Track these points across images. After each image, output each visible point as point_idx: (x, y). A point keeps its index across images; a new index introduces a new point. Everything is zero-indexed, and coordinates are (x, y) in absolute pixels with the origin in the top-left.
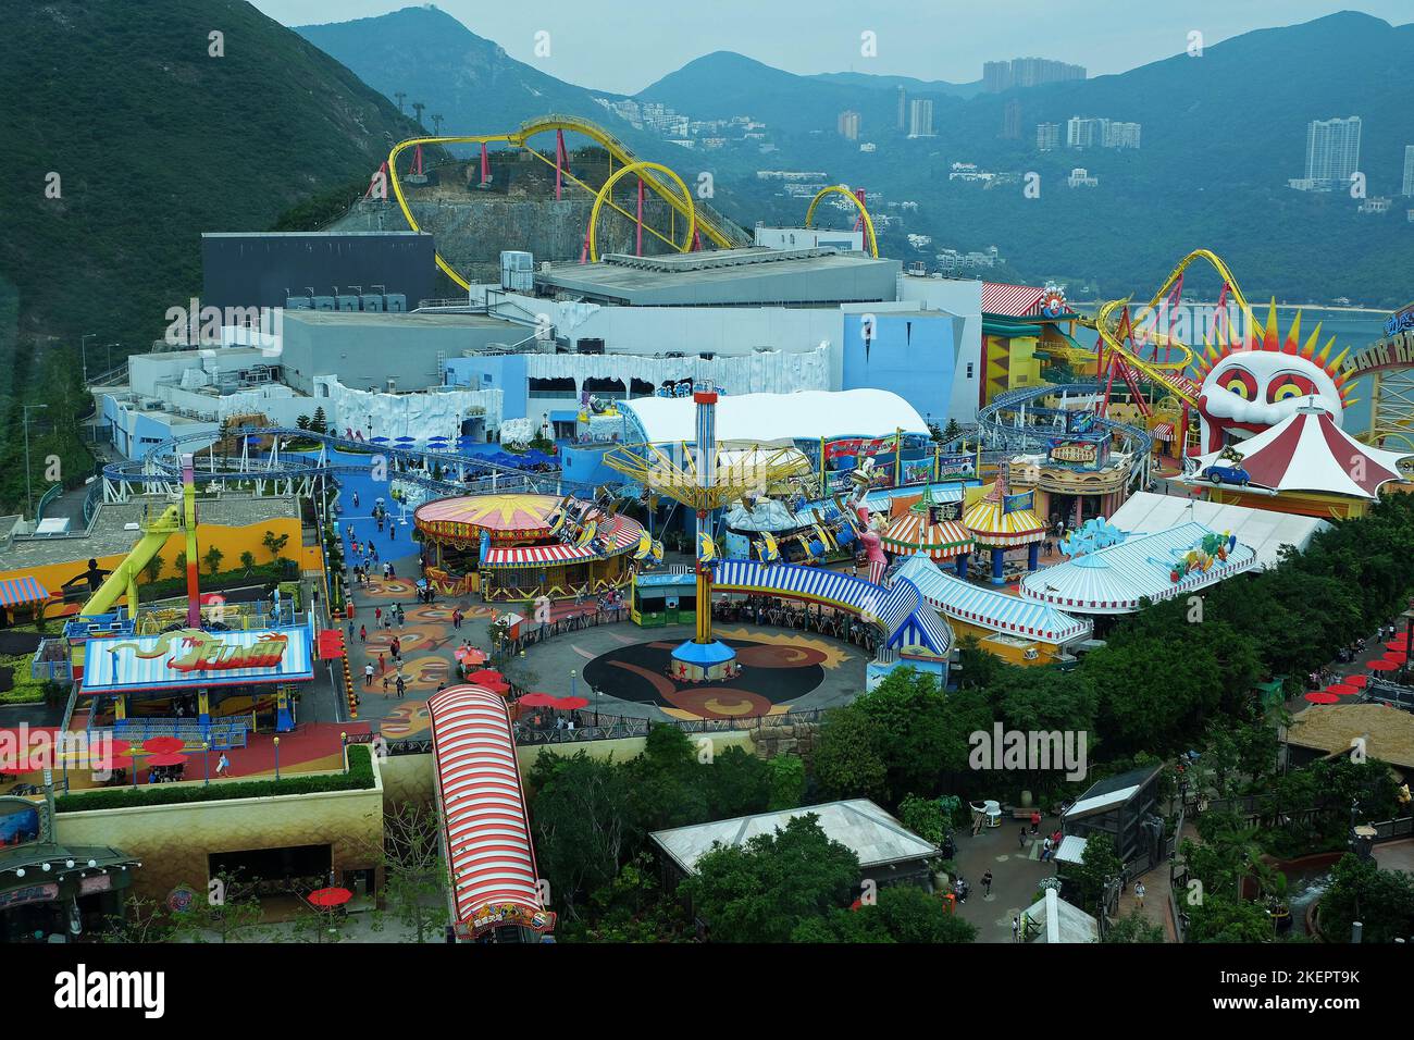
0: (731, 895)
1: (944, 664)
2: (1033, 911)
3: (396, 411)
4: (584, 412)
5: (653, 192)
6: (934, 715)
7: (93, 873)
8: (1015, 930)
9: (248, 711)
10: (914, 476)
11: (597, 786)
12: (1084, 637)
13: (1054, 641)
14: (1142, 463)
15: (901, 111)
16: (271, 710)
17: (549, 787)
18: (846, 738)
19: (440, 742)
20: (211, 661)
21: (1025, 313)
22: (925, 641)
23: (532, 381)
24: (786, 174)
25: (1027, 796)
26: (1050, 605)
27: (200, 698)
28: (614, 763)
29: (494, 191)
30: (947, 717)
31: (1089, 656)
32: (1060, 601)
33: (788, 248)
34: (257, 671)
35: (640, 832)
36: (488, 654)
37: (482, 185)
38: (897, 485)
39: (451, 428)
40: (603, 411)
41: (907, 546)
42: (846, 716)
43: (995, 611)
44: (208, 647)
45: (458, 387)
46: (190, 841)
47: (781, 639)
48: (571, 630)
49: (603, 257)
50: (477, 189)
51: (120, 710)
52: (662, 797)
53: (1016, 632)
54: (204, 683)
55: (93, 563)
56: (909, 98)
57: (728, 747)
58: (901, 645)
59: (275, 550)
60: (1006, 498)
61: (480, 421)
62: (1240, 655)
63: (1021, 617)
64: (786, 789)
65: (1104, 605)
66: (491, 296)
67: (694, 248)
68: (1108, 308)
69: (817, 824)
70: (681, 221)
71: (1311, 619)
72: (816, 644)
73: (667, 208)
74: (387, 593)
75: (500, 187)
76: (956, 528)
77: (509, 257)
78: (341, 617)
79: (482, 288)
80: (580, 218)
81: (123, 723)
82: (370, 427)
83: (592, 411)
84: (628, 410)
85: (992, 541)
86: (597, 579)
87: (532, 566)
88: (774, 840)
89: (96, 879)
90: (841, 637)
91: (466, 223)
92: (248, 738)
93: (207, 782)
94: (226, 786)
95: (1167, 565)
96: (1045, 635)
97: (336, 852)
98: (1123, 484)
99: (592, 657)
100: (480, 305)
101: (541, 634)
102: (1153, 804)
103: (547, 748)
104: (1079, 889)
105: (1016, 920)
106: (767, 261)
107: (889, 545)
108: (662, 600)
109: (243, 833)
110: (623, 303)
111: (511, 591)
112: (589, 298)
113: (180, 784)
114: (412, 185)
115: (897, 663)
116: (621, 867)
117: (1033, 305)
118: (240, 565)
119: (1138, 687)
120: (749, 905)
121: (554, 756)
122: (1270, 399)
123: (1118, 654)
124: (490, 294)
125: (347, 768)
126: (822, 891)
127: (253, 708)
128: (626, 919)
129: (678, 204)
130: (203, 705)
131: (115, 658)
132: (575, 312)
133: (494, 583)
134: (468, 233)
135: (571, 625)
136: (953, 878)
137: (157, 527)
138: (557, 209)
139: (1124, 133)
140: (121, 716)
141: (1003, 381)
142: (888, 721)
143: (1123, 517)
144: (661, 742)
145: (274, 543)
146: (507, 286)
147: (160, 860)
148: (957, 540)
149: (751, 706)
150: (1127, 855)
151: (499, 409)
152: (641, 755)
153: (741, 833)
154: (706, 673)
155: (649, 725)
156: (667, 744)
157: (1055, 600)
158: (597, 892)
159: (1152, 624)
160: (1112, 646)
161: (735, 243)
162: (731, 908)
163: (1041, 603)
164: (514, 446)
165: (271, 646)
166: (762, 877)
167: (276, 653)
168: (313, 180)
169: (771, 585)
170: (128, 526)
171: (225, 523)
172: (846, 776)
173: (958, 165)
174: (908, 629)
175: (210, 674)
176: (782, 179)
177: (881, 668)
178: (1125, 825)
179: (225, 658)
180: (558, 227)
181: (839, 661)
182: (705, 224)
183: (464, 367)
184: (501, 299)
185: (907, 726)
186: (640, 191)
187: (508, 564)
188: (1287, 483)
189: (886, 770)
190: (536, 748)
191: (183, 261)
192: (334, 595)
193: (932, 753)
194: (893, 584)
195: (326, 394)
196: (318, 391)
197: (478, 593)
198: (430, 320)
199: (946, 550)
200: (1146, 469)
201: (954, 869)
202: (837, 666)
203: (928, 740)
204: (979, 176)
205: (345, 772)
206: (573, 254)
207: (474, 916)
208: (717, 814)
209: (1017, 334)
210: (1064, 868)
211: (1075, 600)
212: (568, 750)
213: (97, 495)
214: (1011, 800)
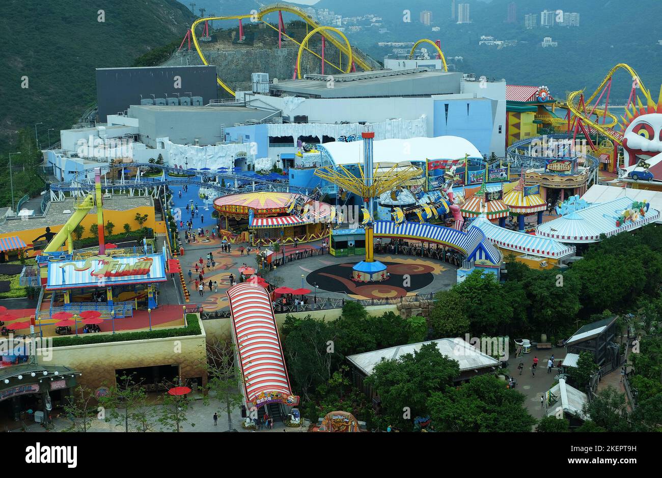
0: (392, 383)
1: (498, 269)
2: (553, 390)
3: (200, 155)
4: (300, 151)
5: (330, 43)
6: (494, 294)
7: (57, 378)
8: (542, 402)
9: (133, 299)
10: (475, 179)
11: (318, 333)
12: (571, 255)
13: (555, 257)
14: (594, 173)
15: (453, 9)
16: (144, 298)
17: (293, 333)
18: (448, 306)
19: (234, 311)
20: (113, 272)
21: (528, 100)
22: (487, 257)
23: (271, 138)
24: (394, 44)
25: (544, 337)
26: (553, 239)
27: (108, 292)
28: (326, 321)
29: (246, 44)
30: (501, 295)
31: (574, 265)
32: (558, 237)
33: (402, 68)
34: (137, 277)
35: (341, 356)
36: (256, 270)
37: (240, 41)
38: (466, 184)
39: (229, 163)
40: (309, 151)
41: (473, 213)
42: (448, 295)
43: (523, 243)
44: (111, 264)
45: (232, 142)
46: (106, 363)
47: (409, 261)
48: (298, 259)
49: (305, 76)
50: (237, 43)
51: (67, 299)
52: (352, 339)
53: (535, 253)
54: (110, 283)
55: (48, 229)
56: (457, 3)
57: (386, 313)
58: (475, 259)
59: (141, 223)
60: (525, 188)
61: (244, 159)
63: (537, 245)
64: (417, 333)
65: (581, 238)
66: (247, 97)
67: (352, 70)
68: (573, 95)
69: (436, 347)
70: (345, 58)
72: (429, 263)
73: (337, 51)
74: (200, 243)
75: (249, 42)
76: (499, 203)
77: (255, 76)
78: (177, 255)
79: (242, 93)
80: (292, 57)
81: (68, 305)
82: (186, 164)
83: (303, 151)
84: (324, 148)
85: (518, 211)
86: (311, 234)
87: (277, 227)
88: (414, 356)
89: (58, 382)
90: (441, 259)
91: (232, 60)
92: (133, 313)
93: (114, 333)
94: (123, 334)
95: (614, 218)
96: (551, 254)
97: (182, 368)
98: (585, 183)
99: (311, 271)
100: (242, 102)
101: (283, 261)
102: (613, 337)
103: (290, 314)
104: (576, 379)
105: (542, 397)
106: (392, 75)
107: (464, 213)
108: (346, 242)
109: (133, 359)
110: (317, 97)
111: (265, 241)
112: (299, 95)
114: (204, 42)
115: (473, 268)
116: (332, 374)
117: (532, 96)
118: (124, 231)
119: (602, 279)
120: (403, 388)
121: (294, 318)
123: (590, 263)
124: (246, 95)
125: (187, 325)
126: (441, 380)
127: (135, 297)
128: (336, 400)
129: (343, 48)
130: (110, 295)
131: (64, 271)
132: (292, 102)
133: (257, 237)
134: (233, 66)
135: (298, 257)
136: (507, 378)
137: (82, 206)
138: (279, 52)
139: (571, 18)
140: (67, 301)
141: (517, 136)
142: (470, 297)
143: (589, 195)
144: (350, 311)
145: (141, 219)
146: (255, 91)
147: (91, 373)
148: (500, 210)
149: (397, 293)
150: (602, 362)
151: (254, 153)
152: (340, 318)
153: (396, 354)
154: (371, 277)
155: (343, 302)
156: (352, 311)
157: (555, 237)
158: (319, 387)
159: (607, 247)
160: (587, 259)
161: (373, 68)
162: (393, 389)
163: (548, 238)
164: (262, 172)
165: (144, 264)
166: (409, 373)
167: (147, 268)
168: (149, 48)
169: (403, 233)
170: (65, 212)
171: (115, 209)
172: (449, 327)
173: (484, 37)
174: (478, 251)
175: (113, 279)
176: (392, 46)
177: (465, 272)
178: (599, 347)
179: (120, 270)
180: (280, 62)
181: (441, 271)
182: (357, 59)
183: (236, 131)
184: (252, 98)
185: (480, 300)
186: (323, 42)
187: (264, 226)
189: (470, 323)
190: (285, 315)
191: (84, 91)
192: (173, 244)
193: (494, 313)
194: (468, 231)
195: (163, 147)
196: (159, 146)
197: (248, 242)
198: (213, 110)
199: (494, 215)
200: (596, 177)
201: (507, 374)
202: (440, 273)
203: (492, 307)
204: (495, 42)
205: (185, 326)
206: (289, 75)
207: (257, 398)
208: (380, 346)
209: (524, 111)
210: (567, 370)
211: (566, 236)
212: (301, 315)
213: (48, 198)
214: (536, 339)
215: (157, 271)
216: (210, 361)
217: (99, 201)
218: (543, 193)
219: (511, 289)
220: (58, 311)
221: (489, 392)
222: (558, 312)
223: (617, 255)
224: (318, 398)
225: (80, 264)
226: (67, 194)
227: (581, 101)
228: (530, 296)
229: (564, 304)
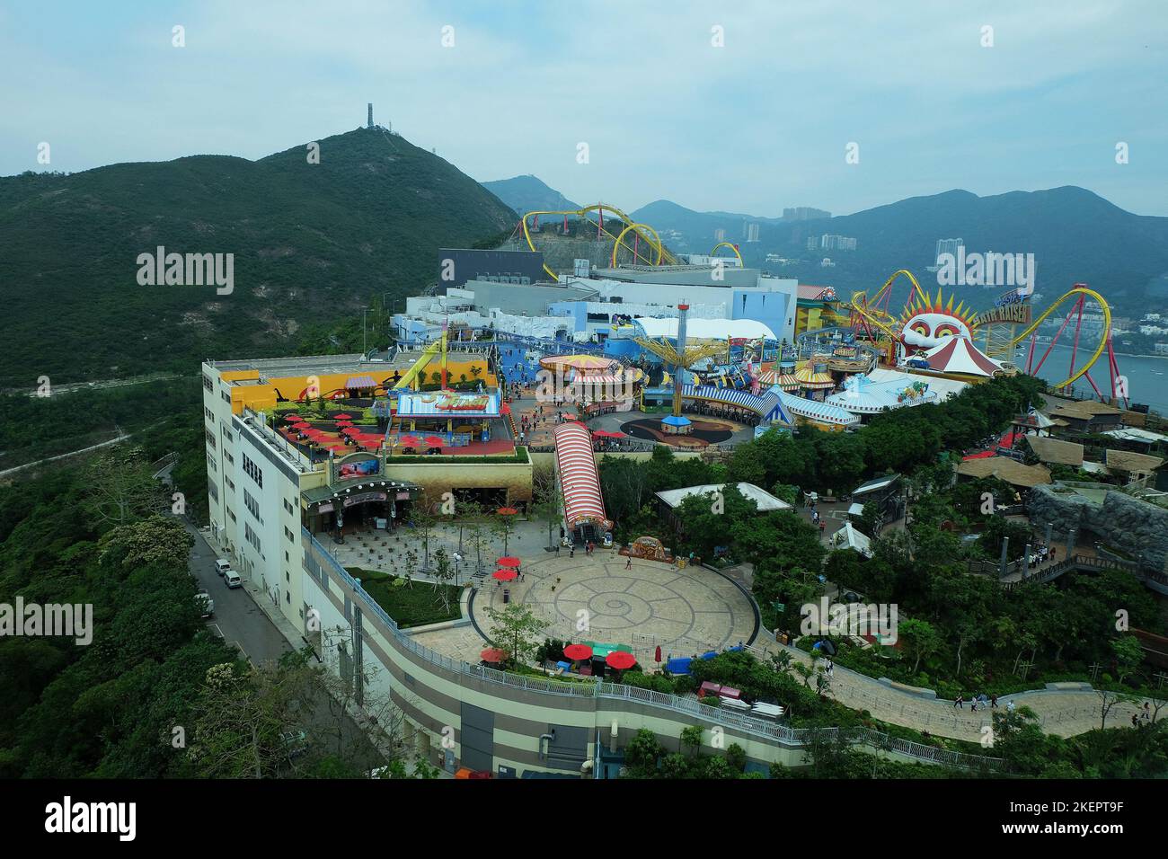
1: (792, 429)
2: (841, 531)
3: (526, 324)
4: (614, 326)
5: (642, 239)
6: (788, 449)
7: (403, 490)
8: (831, 543)
9: (470, 431)
10: (770, 357)
12: (858, 423)
13: (843, 423)
14: (875, 361)
15: (745, 229)
16: (479, 432)
17: (608, 469)
18: (747, 456)
19: (558, 446)
20: (455, 406)
21: (816, 298)
22: (783, 418)
23: (589, 314)
25: (830, 491)
26: (841, 408)
27: (448, 423)
28: (638, 462)
29: (569, 236)
30: (795, 450)
31: (859, 432)
32: (845, 406)
33: (705, 263)
34: (475, 412)
35: (651, 492)
36: (577, 416)
37: (564, 234)
38: (763, 360)
39: (551, 334)
40: (623, 326)
41: (768, 384)
42: (747, 446)
43: (814, 410)
44: (453, 399)
45: (555, 316)
46: (445, 481)
47: (711, 420)
49: (620, 265)
50: (562, 235)
51: (413, 427)
52: (660, 478)
53: (825, 419)
54: (451, 416)
55: (396, 373)
56: (748, 223)
57: (691, 458)
58: (771, 419)
59: (476, 375)
60: (814, 367)
61: (564, 331)
62: (933, 434)
63: (827, 412)
64: (719, 477)
65: (866, 409)
67: (661, 263)
68: (858, 294)
69: (737, 488)
70: (655, 253)
71: (964, 424)
72: (727, 423)
73: (648, 246)
75: (572, 235)
76: (792, 378)
77: (577, 262)
78: (507, 402)
79: (564, 277)
80: (609, 249)
81: (414, 432)
82: (515, 331)
83: (617, 326)
84: (637, 323)
85: (808, 386)
89: (403, 493)
90: (739, 420)
91: (556, 250)
92: (470, 442)
93: (454, 456)
94: (462, 458)
95: (895, 395)
96: (838, 421)
97: (510, 491)
98: (868, 367)
99: (624, 423)
100: (564, 283)
101: (599, 412)
102: (895, 491)
103: (607, 454)
104: (861, 525)
106: (696, 269)
107: (760, 383)
108: (655, 401)
109: (469, 480)
110: (630, 281)
112: (614, 280)
113: (441, 456)
114: (533, 233)
115: (769, 427)
116: (641, 506)
117: (820, 295)
118: (461, 379)
119: (884, 444)
121: (611, 457)
122: (937, 336)
123: (874, 430)
124: (568, 278)
127: (472, 429)
128: (644, 529)
129: (654, 246)
130: (450, 426)
131: (412, 403)
132: (609, 285)
134: (557, 255)
135: (613, 410)
137: (429, 351)
138: (598, 245)
139: (849, 243)
140: (413, 429)
141: (804, 329)
142: (767, 450)
143: (872, 376)
144: (660, 455)
145: (475, 371)
146: (577, 275)
147: (432, 489)
148: (792, 383)
149: (700, 444)
150: (884, 513)
151: (573, 326)
152: (651, 460)
153: (701, 490)
154: (678, 430)
155: (653, 447)
156: (662, 455)
157: (843, 406)
158: (630, 517)
159: (890, 418)
160: (871, 427)
161: (679, 263)
163: (836, 407)
164: (580, 342)
165: (482, 401)
167: (484, 404)
170: (410, 360)
171: (453, 361)
172: (746, 475)
173: (770, 255)
174: (775, 412)
175: (454, 412)
177: (762, 429)
178: (883, 499)
179: (461, 405)
180: (599, 252)
181: (739, 429)
182: (666, 254)
183: (559, 306)
184: (574, 280)
185: (775, 453)
186: (636, 238)
188: (947, 369)
189: (765, 472)
190: (602, 453)
191: (423, 275)
193: (788, 465)
194: (764, 397)
195: (495, 316)
196: (491, 315)
198: (540, 289)
199: (787, 387)
202: (738, 431)
203: (786, 459)
204: (780, 260)
205: (515, 456)
206: (606, 264)
207: (575, 521)
208: (684, 486)
209: (812, 307)
210: (852, 518)
211: (853, 405)
212: (618, 455)
213: (394, 352)
214: (822, 493)
215: (492, 408)
216: (535, 483)
217: (444, 347)
218: (830, 373)
219: (804, 446)
220: (404, 435)
221: (786, 524)
222: (844, 469)
223: (899, 425)
224: (628, 526)
225: (426, 397)
226: (410, 348)
227: (863, 301)
228: (821, 454)
229: (850, 462)
